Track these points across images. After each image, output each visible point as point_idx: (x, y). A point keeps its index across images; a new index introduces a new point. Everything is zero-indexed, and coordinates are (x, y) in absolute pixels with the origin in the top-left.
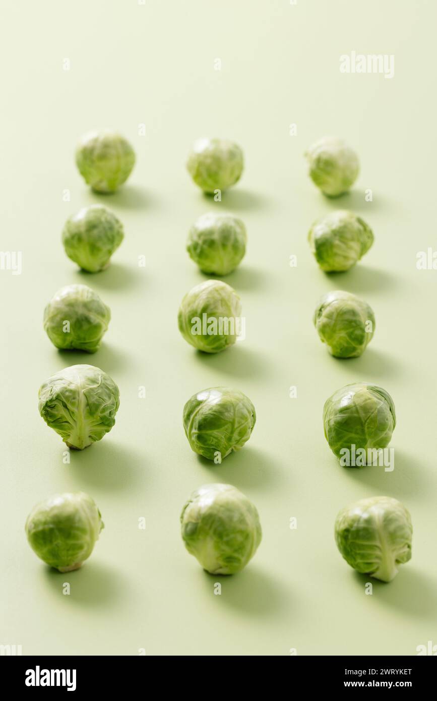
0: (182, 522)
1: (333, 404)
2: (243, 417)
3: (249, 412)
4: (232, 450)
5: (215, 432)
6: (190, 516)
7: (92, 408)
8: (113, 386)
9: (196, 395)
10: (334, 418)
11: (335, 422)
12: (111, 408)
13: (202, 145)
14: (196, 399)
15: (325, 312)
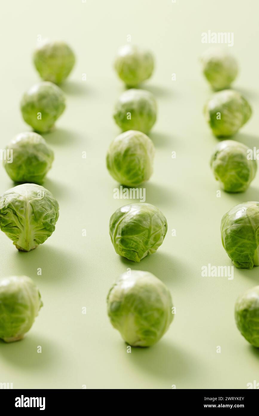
0: (107, 302)
1: (229, 217)
2: (157, 226)
3: (162, 222)
4: (148, 253)
5: (135, 237)
6: (115, 296)
7: (36, 216)
8: (53, 200)
9: (120, 209)
10: (230, 228)
11: (231, 231)
12: (52, 216)
13: (125, 51)
14: (120, 211)
15: (219, 156)
